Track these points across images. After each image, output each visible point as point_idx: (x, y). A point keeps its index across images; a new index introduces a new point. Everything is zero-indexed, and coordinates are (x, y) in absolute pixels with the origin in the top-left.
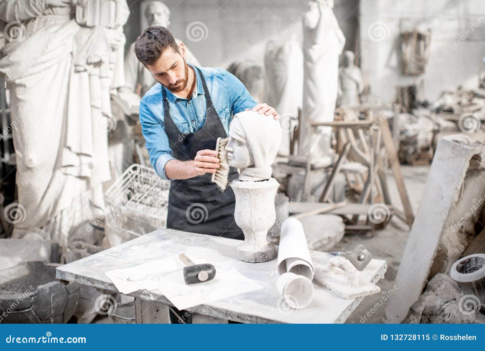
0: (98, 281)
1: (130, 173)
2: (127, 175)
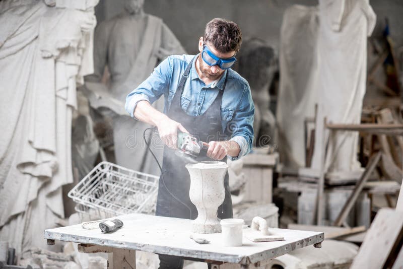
0: (81, 237)
1: (98, 171)
2: (95, 173)
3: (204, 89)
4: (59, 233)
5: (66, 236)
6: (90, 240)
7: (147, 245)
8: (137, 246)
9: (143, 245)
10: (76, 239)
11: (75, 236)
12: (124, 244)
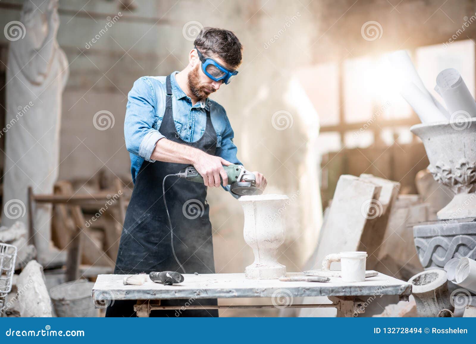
3: (192, 110)
4: (121, 290)
5: (134, 292)
6: (176, 293)
7: (269, 289)
8: (254, 293)
9: (264, 290)
10: (152, 294)
11: (150, 290)
12: (233, 292)
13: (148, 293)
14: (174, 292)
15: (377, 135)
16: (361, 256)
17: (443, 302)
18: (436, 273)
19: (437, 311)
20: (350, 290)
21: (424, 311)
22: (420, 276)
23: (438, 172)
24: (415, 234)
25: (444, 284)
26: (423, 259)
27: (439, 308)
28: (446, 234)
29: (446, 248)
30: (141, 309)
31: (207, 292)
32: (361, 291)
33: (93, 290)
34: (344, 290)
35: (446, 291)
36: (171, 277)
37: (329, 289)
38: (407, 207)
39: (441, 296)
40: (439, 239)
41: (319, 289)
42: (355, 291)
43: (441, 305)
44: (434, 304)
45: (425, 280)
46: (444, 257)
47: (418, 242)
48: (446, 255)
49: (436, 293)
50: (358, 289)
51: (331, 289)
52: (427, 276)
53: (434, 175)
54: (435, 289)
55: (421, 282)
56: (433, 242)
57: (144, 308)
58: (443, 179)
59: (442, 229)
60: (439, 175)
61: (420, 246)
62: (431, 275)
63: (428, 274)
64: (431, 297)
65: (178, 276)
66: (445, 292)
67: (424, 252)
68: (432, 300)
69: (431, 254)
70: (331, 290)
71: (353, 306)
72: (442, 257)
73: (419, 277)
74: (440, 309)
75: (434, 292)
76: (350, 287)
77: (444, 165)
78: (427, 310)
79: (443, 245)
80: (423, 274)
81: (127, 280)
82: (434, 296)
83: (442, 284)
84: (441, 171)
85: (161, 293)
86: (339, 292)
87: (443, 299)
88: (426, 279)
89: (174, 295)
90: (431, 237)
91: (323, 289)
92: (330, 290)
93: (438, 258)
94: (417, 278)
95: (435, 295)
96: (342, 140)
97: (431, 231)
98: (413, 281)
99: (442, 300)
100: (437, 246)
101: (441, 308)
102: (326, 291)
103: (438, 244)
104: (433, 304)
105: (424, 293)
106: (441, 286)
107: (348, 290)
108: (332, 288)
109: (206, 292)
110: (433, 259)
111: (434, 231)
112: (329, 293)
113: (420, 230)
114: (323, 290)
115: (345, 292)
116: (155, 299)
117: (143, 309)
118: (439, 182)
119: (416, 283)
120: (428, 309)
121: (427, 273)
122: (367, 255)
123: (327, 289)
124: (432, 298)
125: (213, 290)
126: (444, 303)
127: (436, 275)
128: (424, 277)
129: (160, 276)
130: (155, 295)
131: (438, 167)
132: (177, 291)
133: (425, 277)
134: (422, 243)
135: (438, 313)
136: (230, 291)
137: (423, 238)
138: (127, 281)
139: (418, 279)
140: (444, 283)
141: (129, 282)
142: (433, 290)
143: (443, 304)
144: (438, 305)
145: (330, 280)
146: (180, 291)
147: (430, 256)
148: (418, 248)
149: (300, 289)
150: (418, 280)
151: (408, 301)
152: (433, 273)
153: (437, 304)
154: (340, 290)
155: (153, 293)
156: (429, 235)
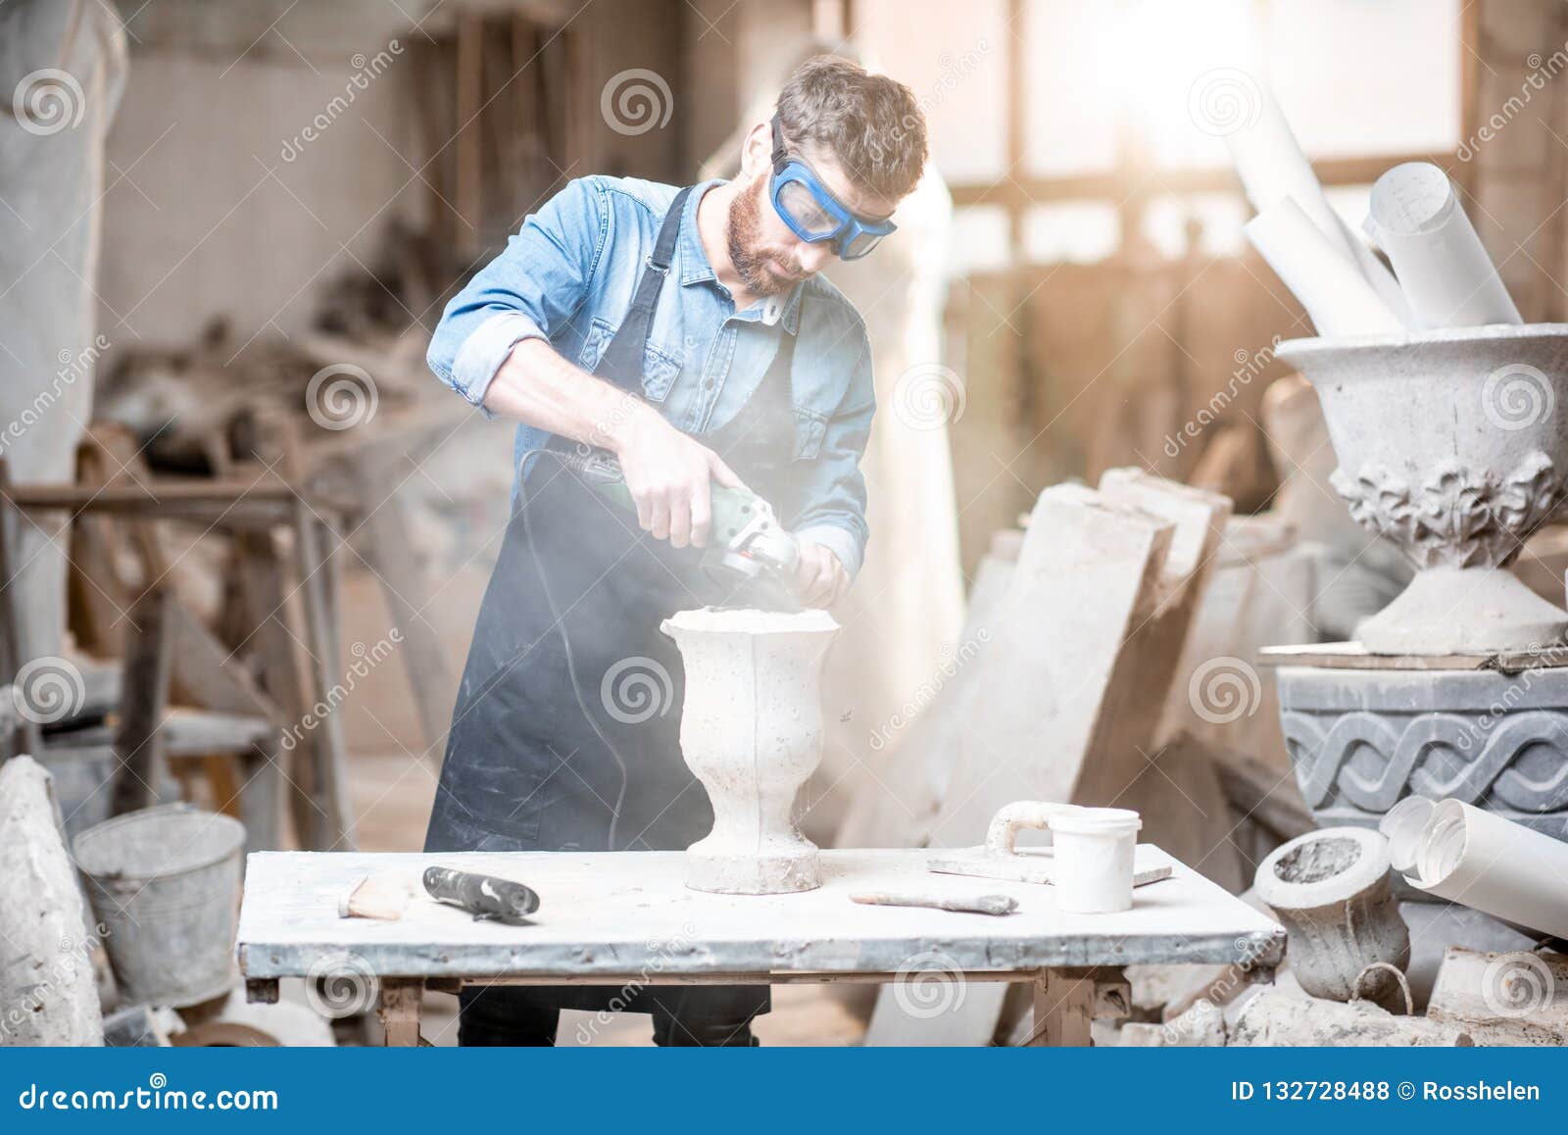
3: (731, 324)
4: (333, 946)
5: (375, 951)
6: (513, 954)
7: (819, 943)
8: (770, 955)
9: (803, 946)
10: (436, 960)
11: (428, 947)
12: (701, 953)
13: (424, 956)
14: (507, 952)
15: (1130, 224)
16: (1120, 828)
17: (1373, 940)
18: (1353, 841)
19: (1355, 966)
20: (1082, 948)
21: (1312, 966)
22: (1301, 846)
23: (1366, 498)
24: (1284, 698)
25: (1377, 882)
26: (1307, 781)
27: (1361, 958)
28: (1386, 707)
29: (1385, 752)
30: (398, 1000)
31: (618, 952)
32: (1120, 950)
33: (241, 944)
34: (1063, 949)
35: (1385, 900)
36: (498, 898)
37: (1016, 947)
38: (1248, 561)
39: (1367, 920)
40: (1364, 721)
41: (983, 946)
42: (1101, 951)
43: (1366, 946)
44: (1346, 943)
45: (1316, 859)
46: (1378, 780)
47: (1291, 723)
48: (1385, 776)
49: (1351, 908)
50: (1111, 944)
51: (1021, 944)
52: (1324, 847)
53: (1352, 505)
54: (1349, 899)
55: (1301, 867)
56: (1340, 731)
57: (410, 998)
58: (1380, 521)
59: (1374, 689)
60: (1368, 509)
61: (1298, 738)
62: (1335, 845)
63: (1326, 841)
64: (1336, 923)
65: (521, 893)
66: (1382, 906)
67: (1313, 758)
68: (1338, 930)
69: (1335, 766)
70: (1023, 947)
71: (1093, 996)
72: (1370, 779)
73: (1298, 852)
74: (1364, 962)
75: (1345, 907)
76: (1086, 939)
77: (1385, 476)
78: (1321, 963)
79: (1376, 743)
80: (1310, 843)
81: (351, 901)
82: (1345, 919)
83: (1372, 881)
84: (1376, 494)
85: (466, 955)
86: (1047, 954)
87: (1374, 929)
88: (1320, 859)
89: (508, 962)
90: (1338, 713)
91: (995, 944)
92: (1020, 949)
93: (1362, 781)
94: (1289, 855)
95: (1349, 916)
96: (1015, 236)
97: (1336, 695)
98: (1277, 866)
99: (1370, 931)
100: (1357, 744)
101: (1367, 959)
102: (1006, 951)
103: (1359, 736)
104: (1339, 942)
105: (1312, 909)
106: (1370, 888)
107: (1079, 947)
108: (1024, 940)
109: (612, 954)
110: (1342, 783)
111: (1348, 693)
112: (1015, 958)
113: (1299, 685)
114: (998, 947)
115: (1068, 953)
116: (444, 976)
117: (405, 1000)
118: (1369, 526)
119: (1288, 869)
120: (1324, 959)
121: (1324, 839)
122: (1140, 822)
123: (1009, 943)
124: (1339, 926)
125: (636, 945)
126: (1376, 941)
127: (1353, 845)
128: (1312, 851)
129: (458, 888)
130: (445, 960)
131: (1365, 482)
132: (516, 950)
133: (1315, 851)
134: (1304, 728)
135: (1357, 975)
136: (693, 950)
137: (1311, 712)
138: (352, 906)
139: (1293, 858)
140: (1379, 876)
141: (357, 908)
142: (1342, 903)
143: (1375, 944)
144: (1357, 948)
145: (1017, 905)
146: (528, 949)
147: (1333, 773)
148: (1294, 744)
149: (922, 943)
150: (1295, 862)
151: (1271, 984)
152: (1343, 840)
153: (1353, 945)
154: (1052, 948)
155: (440, 953)
156: (1331, 705)
